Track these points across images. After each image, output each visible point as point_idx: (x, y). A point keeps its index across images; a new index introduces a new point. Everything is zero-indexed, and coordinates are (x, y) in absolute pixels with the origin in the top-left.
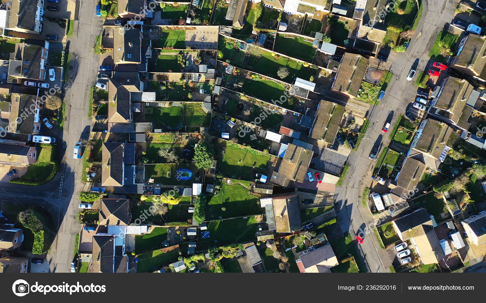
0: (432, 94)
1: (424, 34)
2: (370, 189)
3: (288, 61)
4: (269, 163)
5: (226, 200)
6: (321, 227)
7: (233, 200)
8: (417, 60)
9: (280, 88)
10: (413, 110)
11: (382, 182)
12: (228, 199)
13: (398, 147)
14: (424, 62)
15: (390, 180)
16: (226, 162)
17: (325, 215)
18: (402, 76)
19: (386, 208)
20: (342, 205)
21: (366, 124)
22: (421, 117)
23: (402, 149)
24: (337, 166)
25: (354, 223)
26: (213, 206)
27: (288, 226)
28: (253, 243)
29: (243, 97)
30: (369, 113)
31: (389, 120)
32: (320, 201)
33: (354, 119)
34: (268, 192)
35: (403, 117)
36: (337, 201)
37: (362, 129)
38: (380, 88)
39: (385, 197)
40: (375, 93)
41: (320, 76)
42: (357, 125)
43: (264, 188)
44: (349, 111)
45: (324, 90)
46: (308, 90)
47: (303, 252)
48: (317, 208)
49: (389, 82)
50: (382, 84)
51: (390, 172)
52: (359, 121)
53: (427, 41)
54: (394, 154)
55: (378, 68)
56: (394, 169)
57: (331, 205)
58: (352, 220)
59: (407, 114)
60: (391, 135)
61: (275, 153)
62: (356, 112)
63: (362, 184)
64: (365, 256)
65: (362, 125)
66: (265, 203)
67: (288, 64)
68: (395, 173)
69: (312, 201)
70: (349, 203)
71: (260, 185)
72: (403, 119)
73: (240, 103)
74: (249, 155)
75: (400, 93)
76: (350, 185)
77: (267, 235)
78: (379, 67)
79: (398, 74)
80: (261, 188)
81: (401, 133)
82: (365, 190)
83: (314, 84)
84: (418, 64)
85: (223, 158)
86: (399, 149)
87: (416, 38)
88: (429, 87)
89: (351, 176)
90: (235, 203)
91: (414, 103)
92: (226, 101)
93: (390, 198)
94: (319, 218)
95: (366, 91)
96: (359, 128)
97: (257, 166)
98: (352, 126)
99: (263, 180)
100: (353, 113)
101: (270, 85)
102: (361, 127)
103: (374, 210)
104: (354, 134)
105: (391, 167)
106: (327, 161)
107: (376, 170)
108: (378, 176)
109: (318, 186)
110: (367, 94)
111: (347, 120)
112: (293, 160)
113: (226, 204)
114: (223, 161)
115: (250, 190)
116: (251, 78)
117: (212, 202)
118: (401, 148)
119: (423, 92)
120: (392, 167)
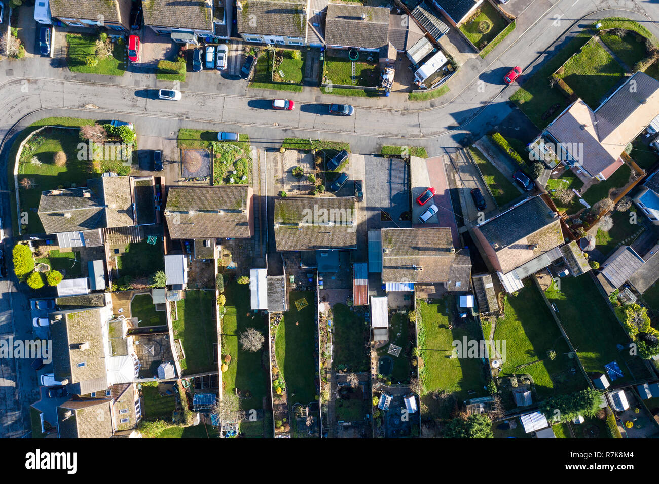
0: (191, 42)
1: (85, 99)
2: (411, 92)
3: (227, 335)
4: (432, 300)
5: (533, 356)
6: (519, 159)
7: (528, 342)
8: (138, 93)
9: (284, 332)
10: (233, 66)
11: (390, 75)
12: (528, 352)
13: (312, 68)
14: (138, 79)
15: (381, 60)
16: (461, 383)
17: (492, 157)
18: (178, 110)
19: (438, 47)
20: (460, 132)
21: (291, 144)
22: (240, 46)
23: (313, 60)
24: (390, 170)
25: (485, 98)
26: (553, 378)
28: (599, 277)
29: (326, 394)
30: (269, 146)
31: (268, 105)
32: (467, 176)
33: (290, 171)
34: (489, 285)
35: (253, 81)
36: (456, 145)
37: (303, 147)
38: (214, 143)
39: (416, 58)
40: (228, 149)
41: (233, 265)
42: (298, 161)
43: (485, 296)
44: (279, 185)
45: (256, 246)
46: (268, 280)
47: (578, 172)
48: (485, 178)
49: (197, 131)
50: (206, 143)
51: (365, 66)
52: (291, 158)
53: (98, 88)
54: (332, 72)
55: (178, 162)
56: (356, 61)
57: (468, 153)
58: (481, 103)
59: (245, 76)
60: (295, 90)
61: (409, 296)
62: (276, 171)
63: (406, 109)
64: (541, 53)
65: (295, 152)
67: (233, 334)
68: (363, 56)
69: (475, 193)
70: (452, 122)
71: (481, 304)
72: (258, 79)
73: (338, 397)
74: (432, 344)
75: (210, 103)
76: (416, 131)
77: (572, 255)
78: (176, 160)
79: (177, 118)
80: (486, 300)
81: (285, 72)
82: (416, 98)
83: (252, 272)
84: (146, 91)
85: (455, 393)
86: (316, 66)
87: (99, 111)
88: (181, 53)
89: (400, 136)
90: (532, 336)
91: (219, 70)
92: (345, 424)
93: (415, 48)
94: (502, 167)
95: (231, 167)
96: (303, 156)
97: (445, 320)
98: (305, 170)
99: (469, 301)
100: (280, 176)
101: (284, 352)
102: (299, 151)
103: (449, 70)
104: (320, 161)
105: (356, 68)
106: (387, 193)
107: (370, 94)
108: (380, 86)
109: (440, 191)
110: (235, 164)
111: (296, 184)
113: (540, 353)
114: (459, 389)
115: (497, 318)
116: (284, 393)
117: (546, 381)
118: (313, 63)
119: (194, 60)
120: (354, 65)
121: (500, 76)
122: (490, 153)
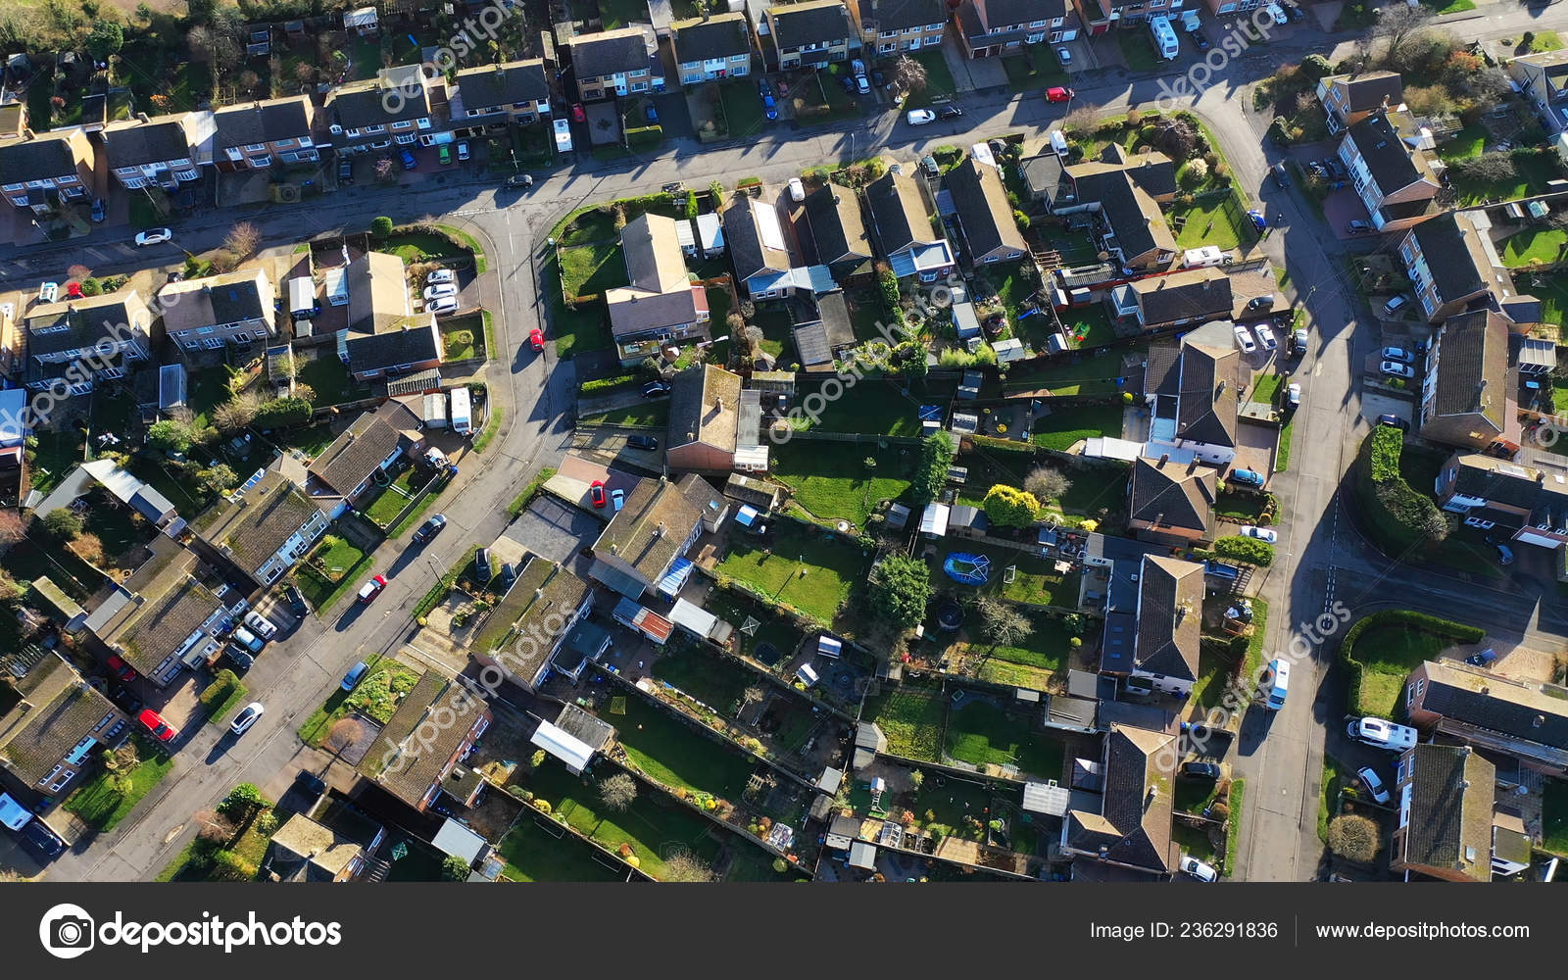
0: (212, 651)
1: (157, 836)
2: (472, 446)
3: (593, 833)
4: (722, 556)
5: (861, 485)
6: (626, 379)
7: (841, 481)
8: (210, 760)
9: (640, 755)
10: (280, 621)
11: (435, 453)
12: (853, 487)
13: (359, 534)
14: (194, 748)
15: (411, 453)
16: (843, 579)
17: (607, 406)
18: (273, 722)
19: (447, 391)
20: (555, 422)
21: (426, 608)
22: (266, 598)
23: (350, 527)
24: (539, 516)
25: (539, 378)
26: (899, 478)
27: (709, 380)
28: (809, 369)
29: (757, 747)
30: (405, 636)
31: (361, 604)
32: (609, 442)
33: (453, 628)
34: (743, 481)
35: (316, 607)
36: (566, 434)
37: (442, 596)
38: (347, 700)
39: (439, 414)
40: (369, 688)
41: (511, 768)
42: (449, 612)
43: (751, 491)
44: (460, 652)
45: (510, 724)
46: (559, 727)
47: (685, 334)
48: (624, 424)
49: (317, 713)
50: (340, 710)
51: (404, 477)
52: (440, 619)
53: (159, 810)
54: (380, 514)
55: (334, 760)
56: (393, 482)
57: (583, 426)
58: (541, 385)
59: (303, 612)
60: (367, 567)
61: (699, 578)
62: (440, 645)
63: (487, 462)
64: (536, 304)
65: (437, 610)
66: (756, 456)
67: (597, 823)
68: (394, 472)
69: (634, 443)
70: (538, 424)
71: (760, 501)
72: (318, 603)
73: (770, 735)
74: (774, 587)
75: (298, 676)
76: (518, 466)
77: (767, 382)
78: (328, 761)
79: (282, 729)
80: (757, 492)
81: (338, 565)
82: (483, 445)
83: (535, 739)
84: (216, 747)
85: (849, 591)
86: (360, 527)
87: (186, 827)
88: (213, 670)
89: (511, 487)
90: (836, 473)
91: (270, 640)
92: (809, 747)
93: (427, 411)
94: (624, 401)
95: (393, 697)
96: (447, 603)
97: (756, 555)
98: (465, 610)
99: (748, 513)
100: (449, 644)
101: (666, 770)
102: (439, 604)
103: (479, 396)
104: (467, 585)
105: (398, 488)
106: (563, 534)
107: (439, 488)
108: (439, 471)
109: (604, 478)
110: (392, 689)
111: (474, 630)
112: (655, 533)
113: (861, 475)
114: (848, 585)
115: (791, 497)
116: (719, 802)
117: (899, 486)
118: (355, 530)
119: (236, 660)
120: (394, 486)
121: (529, 352)
122: (602, 405)
